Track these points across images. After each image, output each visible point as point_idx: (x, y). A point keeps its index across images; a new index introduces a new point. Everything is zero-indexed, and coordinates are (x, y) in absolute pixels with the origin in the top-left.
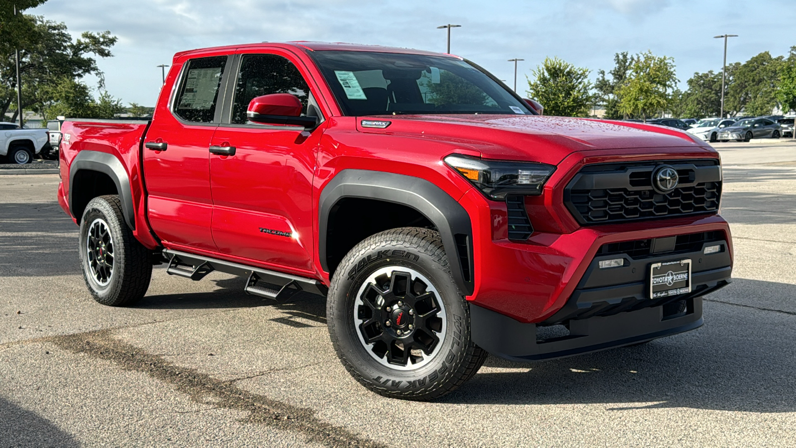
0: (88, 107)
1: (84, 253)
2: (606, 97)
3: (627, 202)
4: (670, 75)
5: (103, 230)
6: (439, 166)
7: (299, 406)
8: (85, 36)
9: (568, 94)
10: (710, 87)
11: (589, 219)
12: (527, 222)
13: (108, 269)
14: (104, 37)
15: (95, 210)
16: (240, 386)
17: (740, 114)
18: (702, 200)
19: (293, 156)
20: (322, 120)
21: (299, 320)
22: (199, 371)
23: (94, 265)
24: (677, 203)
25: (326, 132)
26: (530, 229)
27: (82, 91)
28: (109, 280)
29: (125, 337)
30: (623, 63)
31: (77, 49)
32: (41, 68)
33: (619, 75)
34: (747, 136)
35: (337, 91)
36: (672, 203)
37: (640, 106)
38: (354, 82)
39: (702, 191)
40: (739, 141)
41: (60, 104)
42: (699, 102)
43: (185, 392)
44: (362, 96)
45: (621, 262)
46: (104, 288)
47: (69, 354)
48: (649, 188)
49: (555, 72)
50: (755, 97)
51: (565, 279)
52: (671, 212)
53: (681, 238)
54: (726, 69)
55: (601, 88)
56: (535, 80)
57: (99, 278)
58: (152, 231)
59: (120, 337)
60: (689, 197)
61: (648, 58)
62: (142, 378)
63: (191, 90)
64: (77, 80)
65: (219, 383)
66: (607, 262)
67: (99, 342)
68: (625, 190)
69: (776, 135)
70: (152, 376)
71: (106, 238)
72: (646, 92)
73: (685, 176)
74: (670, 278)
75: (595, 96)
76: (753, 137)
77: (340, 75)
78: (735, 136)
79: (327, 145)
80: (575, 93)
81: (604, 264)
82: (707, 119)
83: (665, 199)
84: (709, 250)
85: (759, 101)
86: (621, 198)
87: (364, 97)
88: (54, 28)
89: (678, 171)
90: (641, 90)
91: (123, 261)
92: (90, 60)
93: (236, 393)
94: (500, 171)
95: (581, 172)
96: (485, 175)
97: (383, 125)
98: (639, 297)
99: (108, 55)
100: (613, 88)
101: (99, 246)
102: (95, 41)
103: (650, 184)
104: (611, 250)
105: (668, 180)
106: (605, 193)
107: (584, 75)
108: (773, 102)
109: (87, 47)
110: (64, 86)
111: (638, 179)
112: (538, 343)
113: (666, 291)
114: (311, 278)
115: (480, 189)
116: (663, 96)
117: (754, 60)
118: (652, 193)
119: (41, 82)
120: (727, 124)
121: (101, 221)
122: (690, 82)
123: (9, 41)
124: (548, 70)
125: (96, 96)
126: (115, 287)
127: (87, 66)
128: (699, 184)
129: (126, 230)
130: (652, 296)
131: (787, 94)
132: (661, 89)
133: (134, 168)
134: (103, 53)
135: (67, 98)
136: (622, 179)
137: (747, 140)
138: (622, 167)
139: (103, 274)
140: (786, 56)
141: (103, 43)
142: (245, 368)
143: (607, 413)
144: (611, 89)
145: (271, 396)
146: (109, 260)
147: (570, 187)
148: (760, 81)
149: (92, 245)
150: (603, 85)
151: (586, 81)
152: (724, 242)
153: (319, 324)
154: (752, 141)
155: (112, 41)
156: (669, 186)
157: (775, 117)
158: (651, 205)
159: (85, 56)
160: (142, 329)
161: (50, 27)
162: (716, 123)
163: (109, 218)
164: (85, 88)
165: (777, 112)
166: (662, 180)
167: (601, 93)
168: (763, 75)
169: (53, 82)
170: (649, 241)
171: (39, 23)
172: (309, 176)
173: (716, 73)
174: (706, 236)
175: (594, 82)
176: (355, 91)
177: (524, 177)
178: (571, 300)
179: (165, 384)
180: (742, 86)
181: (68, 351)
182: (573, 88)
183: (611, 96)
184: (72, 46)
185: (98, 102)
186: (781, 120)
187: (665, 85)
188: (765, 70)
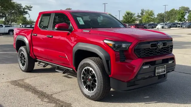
0: (26, 22)
1: (19, 60)
2: (139, 19)
3: (150, 51)
4: (153, 14)
5: (23, 55)
6: (102, 43)
7: (68, 102)
8: (26, 6)
9: (131, 18)
10: (161, 16)
11: (141, 56)
12: (124, 57)
13: (24, 64)
14: (30, 6)
15: (21, 50)
16: (54, 96)
17: (168, 22)
18: (168, 50)
19: (66, 38)
20: (73, 30)
21: (69, 76)
22: (44, 92)
23: (21, 62)
24: (162, 51)
25: (75, 33)
26: (125, 59)
27: (25, 18)
28: (25, 66)
29: (27, 81)
30: (143, 11)
31: (24, 9)
32: (16, 13)
33: (142, 14)
34: (170, 27)
35: (77, 22)
36: (161, 51)
37: (147, 21)
38: (81, 20)
39: (168, 48)
40: (168, 28)
41: (21, 21)
42: (159, 20)
43: (40, 98)
44: (83, 24)
45: (149, 67)
46: (23, 68)
47: (13, 86)
48: (155, 48)
49: (128, 14)
50: (171, 18)
51: (135, 71)
52: (161, 53)
53: (163, 60)
54: (165, 12)
55: (138, 17)
56: (124, 15)
57: (22, 66)
58: (34, 55)
59: (26, 81)
60: (165, 49)
61: (148, 10)
62: (30, 94)
63: (43, 21)
64: (24, 16)
65: (49, 95)
66: (145, 67)
67: (21, 83)
68: (149, 48)
69: (176, 27)
70: (32, 93)
71: (24, 56)
72: (148, 18)
73: (164, 44)
74: (161, 70)
75: (137, 19)
76: (171, 27)
77: (78, 18)
78: (167, 27)
79: (75, 36)
80: (132, 18)
81: (144, 67)
82: (161, 23)
83: (159, 50)
84: (170, 62)
85: (172, 19)
86: (148, 50)
87: (84, 24)
88: (19, 5)
89: (163, 43)
90: (147, 17)
91: (27, 62)
92: (27, 11)
93: (52, 98)
94: (118, 44)
95: (138, 44)
96: (114, 45)
97: (88, 31)
98: (153, 75)
99: (31, 10)
100: (141, 17)
101: (22, 58)
102: (28, 7)
103: (156, 47)
104: (146, 64)
105: (160, 46)
106: (145, 49)
107: (134, 14)
108: (175, 19)
109: (26, 8)
110: (21, 17)
111: (153, 46)
112: (127, 87)
113: (160, 73)
114: (71, 68)
115: (113, 49)
116: (152, 18)
117: (171, 10)
118: (156, 49)
119: (16, 16)
120: (166, 24)
121: (23, 52)
122: (157, 15)
123: (8, 8)
124: (127, 13)
125: (28, 19)
126: (26, 68)
127: (26, 13)
128: (168, 46)
129: (28, 55)
130: (156, 75)
131: (179, 18)
132: (151, 17)
133: (30, 40)
134: (30, 10)
135: (22, 20)
136: (149, 46)
137: (170, 28)
138: (149, 43)
139: (23, 65)
140: (178, 9)
141: (30, 8)
142: (55, 91)
143: (145, 104)
144: (140, 17)
145: (61, 99)
146: (25, 61)
147: (136, 48)
148: (172, 15)
149: (21, 58)
150: (138, 16)
151: (135, 15)
152: (173, 60)
153: (74, 77)
154: (171, 28)
155: (32, 7)
156: (160, 47)
157: (176, 23)
158: (156, 52)
159: (26, 10)
160: (32, 79)
161: (18, 4)
162: (163, 25)
163: (24, 52)
164: (26, 18)
165: (176, 22)
166: (159, 45)
167: (138, 18)
168: (173, 14)
169: (19, 16)
170: (155, 61)
171: (16, 3)
172: (70, 43)
173: (163, 13)
174: (169, 59)
175: (136, 16)
176: (82, 22)
177: (124, 46)
178: (136, 77)
179: (35, 96)
180: (169, 16)
181: (13, 85)
182: (132, 17)
183: (140, 19)
184: (23, 8)
185: (29, 20)
186: (177, 24)
187: (152, 16)
188: (173, 12)
